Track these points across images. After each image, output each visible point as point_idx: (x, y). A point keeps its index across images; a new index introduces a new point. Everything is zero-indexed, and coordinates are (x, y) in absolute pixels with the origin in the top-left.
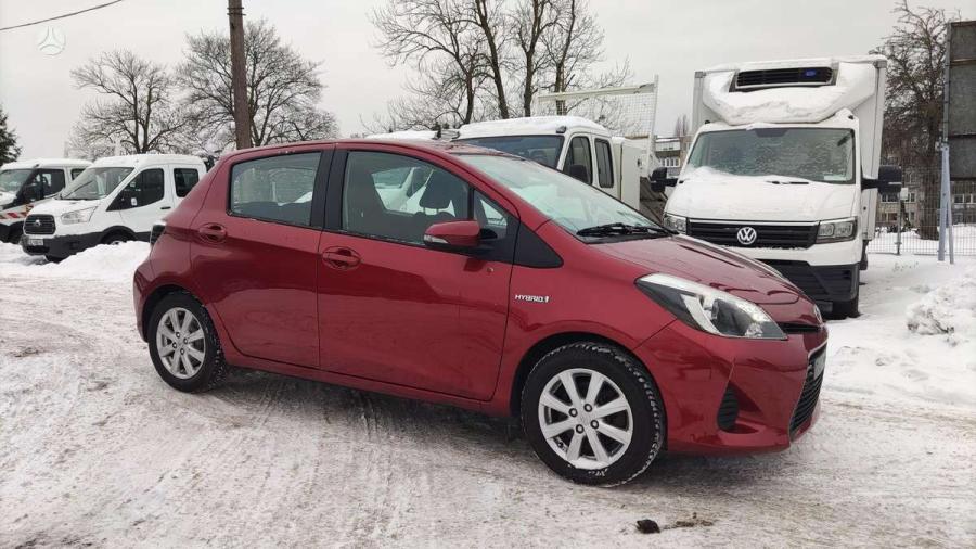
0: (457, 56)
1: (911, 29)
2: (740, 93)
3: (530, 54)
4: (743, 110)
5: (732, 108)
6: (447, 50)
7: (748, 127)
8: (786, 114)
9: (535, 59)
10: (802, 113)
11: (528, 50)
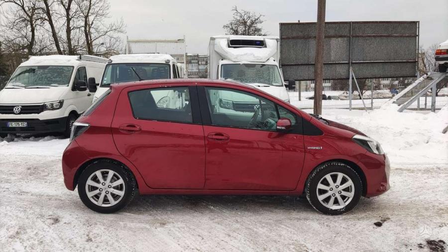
0: (23, 7)
1: (238, 18)
2: (233, 48)
3: (68, 10)
4: (238, 56)
5: (233, 54)
6: (16, 3)
7: (241, 63)
8: (253, 59)
9: (71, 13)
10: (260, 58)
11: (66, 8)
